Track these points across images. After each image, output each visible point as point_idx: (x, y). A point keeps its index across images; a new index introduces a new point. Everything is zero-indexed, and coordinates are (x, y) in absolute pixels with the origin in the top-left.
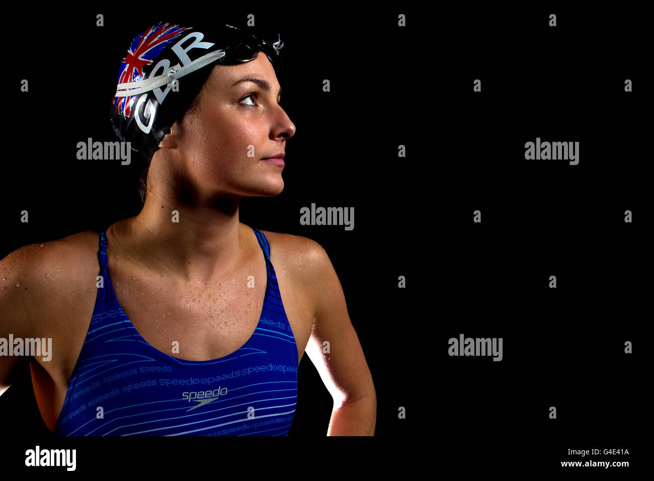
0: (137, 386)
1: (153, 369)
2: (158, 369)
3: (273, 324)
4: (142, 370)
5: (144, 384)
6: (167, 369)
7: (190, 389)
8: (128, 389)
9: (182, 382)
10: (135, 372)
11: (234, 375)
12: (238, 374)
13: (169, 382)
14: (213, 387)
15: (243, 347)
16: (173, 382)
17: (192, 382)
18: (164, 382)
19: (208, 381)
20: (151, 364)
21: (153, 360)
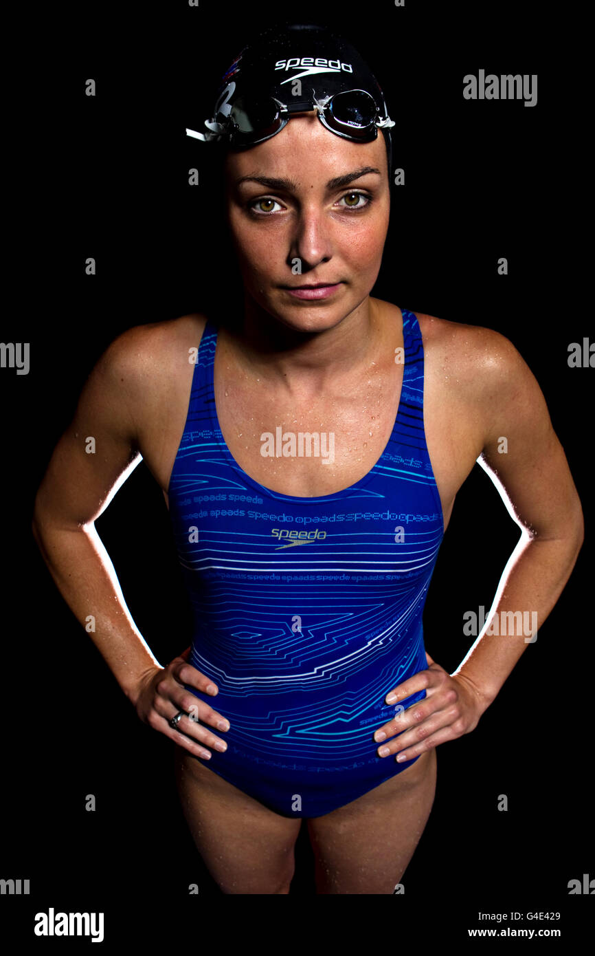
0: (224, 513)
1: (243, 498)
2: (249, 499)
3: (402, 460)
4: (232, 497)
5: (231, 513)
6: (258, 501)
7: (281, 526)
8: (215, 513)
9: (272, 517)
10: (224, 498)
11: (336, 519)
12: (341, 518)
13: (258, 515)
14: (310, 528)
15: (353, 486)
16: (263, 516)
17: (285, 519)
18: (254, 515)
19: (304, 520)
20: (241, 493)
21: (245, 489)
